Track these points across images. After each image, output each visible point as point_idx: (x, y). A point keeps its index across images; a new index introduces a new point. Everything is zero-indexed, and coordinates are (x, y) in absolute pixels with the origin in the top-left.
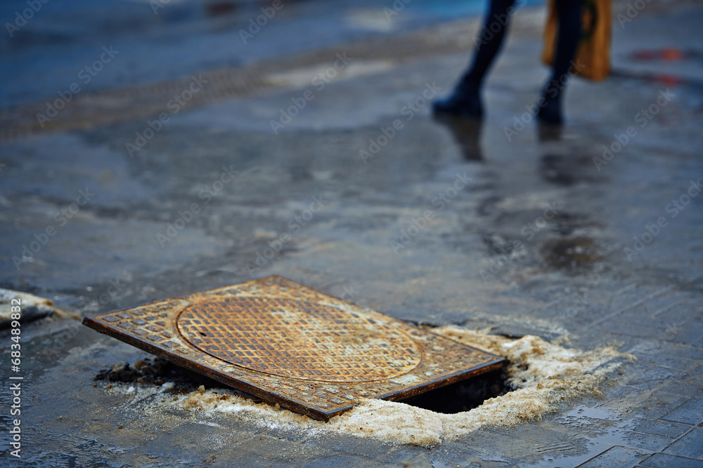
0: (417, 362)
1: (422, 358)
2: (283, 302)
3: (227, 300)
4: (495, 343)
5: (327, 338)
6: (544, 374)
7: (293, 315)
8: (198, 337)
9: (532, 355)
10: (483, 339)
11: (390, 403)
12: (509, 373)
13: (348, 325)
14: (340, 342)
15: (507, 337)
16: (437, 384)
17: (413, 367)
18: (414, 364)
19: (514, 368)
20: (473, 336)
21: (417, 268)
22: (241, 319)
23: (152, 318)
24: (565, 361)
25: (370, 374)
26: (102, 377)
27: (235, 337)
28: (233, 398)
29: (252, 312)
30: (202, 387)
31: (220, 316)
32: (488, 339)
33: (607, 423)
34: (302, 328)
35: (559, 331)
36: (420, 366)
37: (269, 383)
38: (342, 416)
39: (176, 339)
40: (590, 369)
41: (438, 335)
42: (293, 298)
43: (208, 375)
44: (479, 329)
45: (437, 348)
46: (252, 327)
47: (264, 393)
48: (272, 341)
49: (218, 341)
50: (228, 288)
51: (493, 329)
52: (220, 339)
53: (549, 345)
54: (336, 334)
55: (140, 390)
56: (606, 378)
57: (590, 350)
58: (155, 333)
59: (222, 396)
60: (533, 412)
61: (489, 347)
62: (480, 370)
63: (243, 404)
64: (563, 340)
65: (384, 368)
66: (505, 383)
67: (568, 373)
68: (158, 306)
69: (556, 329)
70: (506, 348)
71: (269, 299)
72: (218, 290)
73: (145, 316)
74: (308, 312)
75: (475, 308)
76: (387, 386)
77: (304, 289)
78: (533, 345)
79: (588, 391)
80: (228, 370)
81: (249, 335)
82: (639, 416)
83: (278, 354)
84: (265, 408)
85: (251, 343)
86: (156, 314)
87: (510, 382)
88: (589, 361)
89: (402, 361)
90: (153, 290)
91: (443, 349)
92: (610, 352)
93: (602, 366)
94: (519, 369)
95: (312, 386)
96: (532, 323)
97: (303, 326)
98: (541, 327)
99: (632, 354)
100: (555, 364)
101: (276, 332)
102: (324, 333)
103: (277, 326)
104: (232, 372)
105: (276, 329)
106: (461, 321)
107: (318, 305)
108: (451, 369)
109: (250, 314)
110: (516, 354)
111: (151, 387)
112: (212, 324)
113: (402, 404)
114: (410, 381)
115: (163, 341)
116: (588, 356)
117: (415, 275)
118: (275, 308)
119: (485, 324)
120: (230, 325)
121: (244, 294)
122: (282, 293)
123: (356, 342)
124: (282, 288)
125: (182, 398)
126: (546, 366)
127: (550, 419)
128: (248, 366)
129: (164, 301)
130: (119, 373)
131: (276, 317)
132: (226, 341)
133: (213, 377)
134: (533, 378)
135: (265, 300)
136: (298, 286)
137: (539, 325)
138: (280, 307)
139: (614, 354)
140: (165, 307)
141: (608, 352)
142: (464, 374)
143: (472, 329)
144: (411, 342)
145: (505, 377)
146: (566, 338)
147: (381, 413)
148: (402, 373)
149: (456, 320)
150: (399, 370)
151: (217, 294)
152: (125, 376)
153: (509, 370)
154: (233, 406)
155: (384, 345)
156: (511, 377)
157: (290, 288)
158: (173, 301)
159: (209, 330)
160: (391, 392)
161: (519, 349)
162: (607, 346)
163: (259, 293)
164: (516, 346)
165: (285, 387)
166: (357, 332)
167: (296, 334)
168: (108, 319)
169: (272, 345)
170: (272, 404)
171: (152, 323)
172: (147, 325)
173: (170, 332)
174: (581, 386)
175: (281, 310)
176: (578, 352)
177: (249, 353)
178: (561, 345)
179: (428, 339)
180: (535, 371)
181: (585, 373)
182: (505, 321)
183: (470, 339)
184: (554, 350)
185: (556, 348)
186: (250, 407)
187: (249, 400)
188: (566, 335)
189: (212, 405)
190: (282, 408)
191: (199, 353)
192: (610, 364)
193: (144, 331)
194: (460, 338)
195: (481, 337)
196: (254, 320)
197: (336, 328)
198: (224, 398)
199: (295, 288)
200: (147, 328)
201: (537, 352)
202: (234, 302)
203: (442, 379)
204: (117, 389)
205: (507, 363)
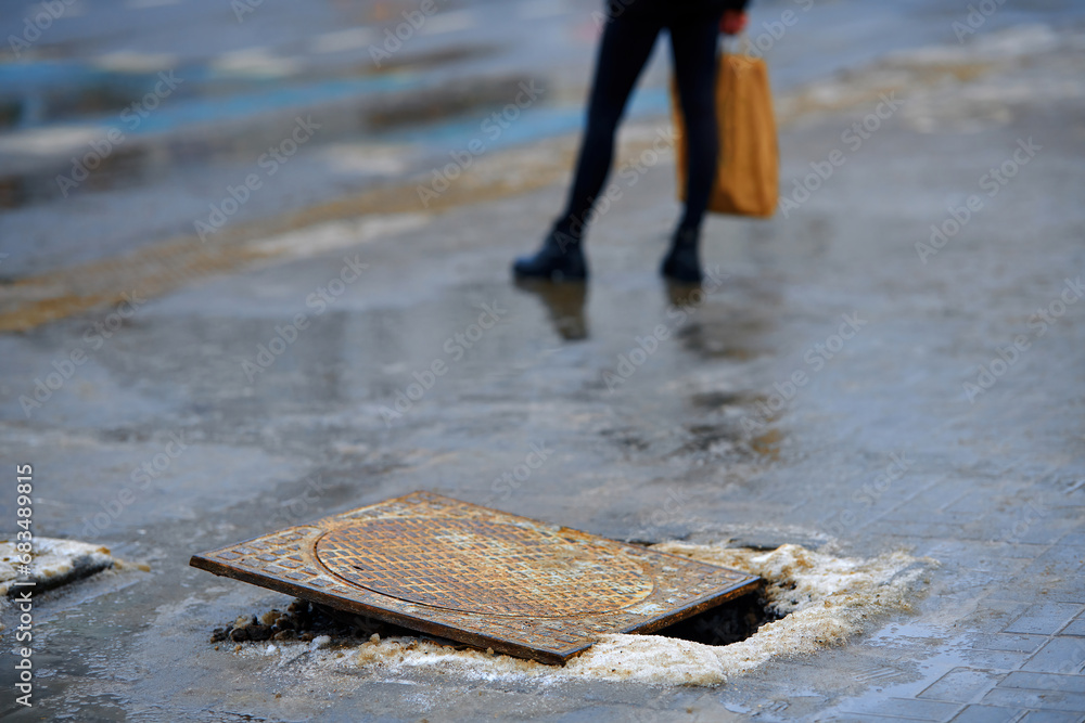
0: (651, 587)
1: (655, 583)
2: (446, 522)
3: (370, 524)
4: (741, 558)
5: (522, 564)
6: (822, 591)
7: (465, 538)
8: (355, 572)
9: (797, 570)
10: (722, 554)
11: (639, 637)
12: (768, 595)
13: (541, 547)
14: (540, 568)
15: (755, 549)
16: (686, 612)
17: (648, 593)
18: (647, 589)
19: (775, 588)
20: (708, 552)
21: (589, 475)
22: (399, 546)
23: (282, 552)
24: (845, 573)
25: (596, 604)
26: (219, 637)
27: (401, 569)
28: (424, 647)
29: (409, 537)
30: (376, 636)
31: (370, 545)
32: (729, 554)
33: (933, 642)
34: (483, 553)
35: (821, 536)
36: (655, 591)
37: (471, 623)
38: (581, 657)
39: (322, 576)
40: (886, 580)
41: (661, 553)
42: (453, 517)
43: (385, 618)
44: (711, 543)
45: (668, 568)
46: (418, 556)
47: (469, 635)
48: (450, 570)
49: (383, 576)
50: (363, 510)
51: (731, 541)
52: (383, 572)
53: (816, 555)
54: (530, 558)
55: (284, 650)
56: (911, 589)
57: (873, 557)
58: (293, 571)
59: (406, 646)
60: (833, 634)
61: (734, 565)
62: (733, 593)
63: (440, 654)
64: (832, 547)
65: (610, 597)
66: (765, 609)
67: (857, 586)
68: (283, 537)
69: (817, 535)
70: (757, 563)
71: (424, 521)
72: (353, 513)
73: (271, 550)
74: (483, 534)
75: (695, 518)
76: (624, 618)
77: (463, 505)
78: (795, 557)
79: (894, 606)
80: (410, 610)
81: (418, 567)
82: (971, 630)
83: (467, 587)
84: (473, 655)
85: (425, 575)
86: (285, 547)
87: (773, 607)
88: (879, 570)
89: (631, 587)
90: (232, 527)
91: (676, 569)
92: (900, 558)
93: (900, 574)
94: (783, 589)
95: (529, 624)
96: (781, 531)
97: (484, 550)
98: (796, 535)
99: (933, 556)
100: (834, 578)
101: (452, 560)
102: (514, 558)
103: (450, 552)
104: (417, 613)
105: (451, 556)
106: (683, 535)
107: (492, 524)
108: (698, 594)
109: (408, 540)
110: (775, 570)
111: (298, 644)
112: (364, 555)
113: (657, 636)
114: (652, 610)
115: (309, 580)
116: (873, 565)
117: (589, 484)
118: (437, 531)
119: (716, 536)
120: (388, 554)
121: (387, 516)
122: (436, 513)
123: (560, 567)
124: (435, 506)
125: (349, 653)
126: (822, 581)
127: (857, 643)
128: (435, 603)
129: (287, 530)
130: (247, 629)
131: (444, 542)
132: (391, 574)
133: (392, 620)
134: (807, 598)
135: (420, 522)
136: (454, 503)
137: (792, 532)
138: (443, 529)
139: (908, 559)
140: (292, 537)
141: (899, 558)
142: (715, 598)
143: (703, 543)
144: (632, 564)
145: (764, 602)
146: (835, 546)
147: (633, 649)
148: (637, 601)
149: (676, 534)
150: (632, 598)
151: (353, 517)
152: (255, 633)
153: (769, 591)
154: (425, 657)
155: (599, 569)
156: (774, 600)
157: (445, 506)
158: (298, 529)
159: (364, 562)
160: (632, 626)
161: (776, 563)
162: (893, 551)
163: (406, 513)
164: (771, 559)
165: (493, 626)
166: (557, 554)
167: (478, 561)
168: (225, 556)
169: (454, 576)
170: (482, 650)
171: (284, 558)
172: (279, 561)
173: (313, 568)
174: (883, 600)
175: (447, 534)
176: (858, 561)
177: (428, 588)
178: (831, 554)
179: (651, 558)
180: (808, 588)
181: (881, 585)
182: (743, 530)
183: (704, 556)
184: (823, 561)
185: (828, 559)
186: (450, 656)
187: (447, 648)
188: (833, 542)
189: (396, 658)
190: (497, 653)
191: (362, 591)
192: (908, 571)
193: (278, 568)
194: (690, 555)
195: (719, 552)
196: (416, 547)
197: (528, 551)
198: (411, 648)
199: (452, 505)
200: (280, 565)
201: (803, 565)
202: (380, 526)
203: (690, 605)
204: (249, 651)
205: (763, 582)
